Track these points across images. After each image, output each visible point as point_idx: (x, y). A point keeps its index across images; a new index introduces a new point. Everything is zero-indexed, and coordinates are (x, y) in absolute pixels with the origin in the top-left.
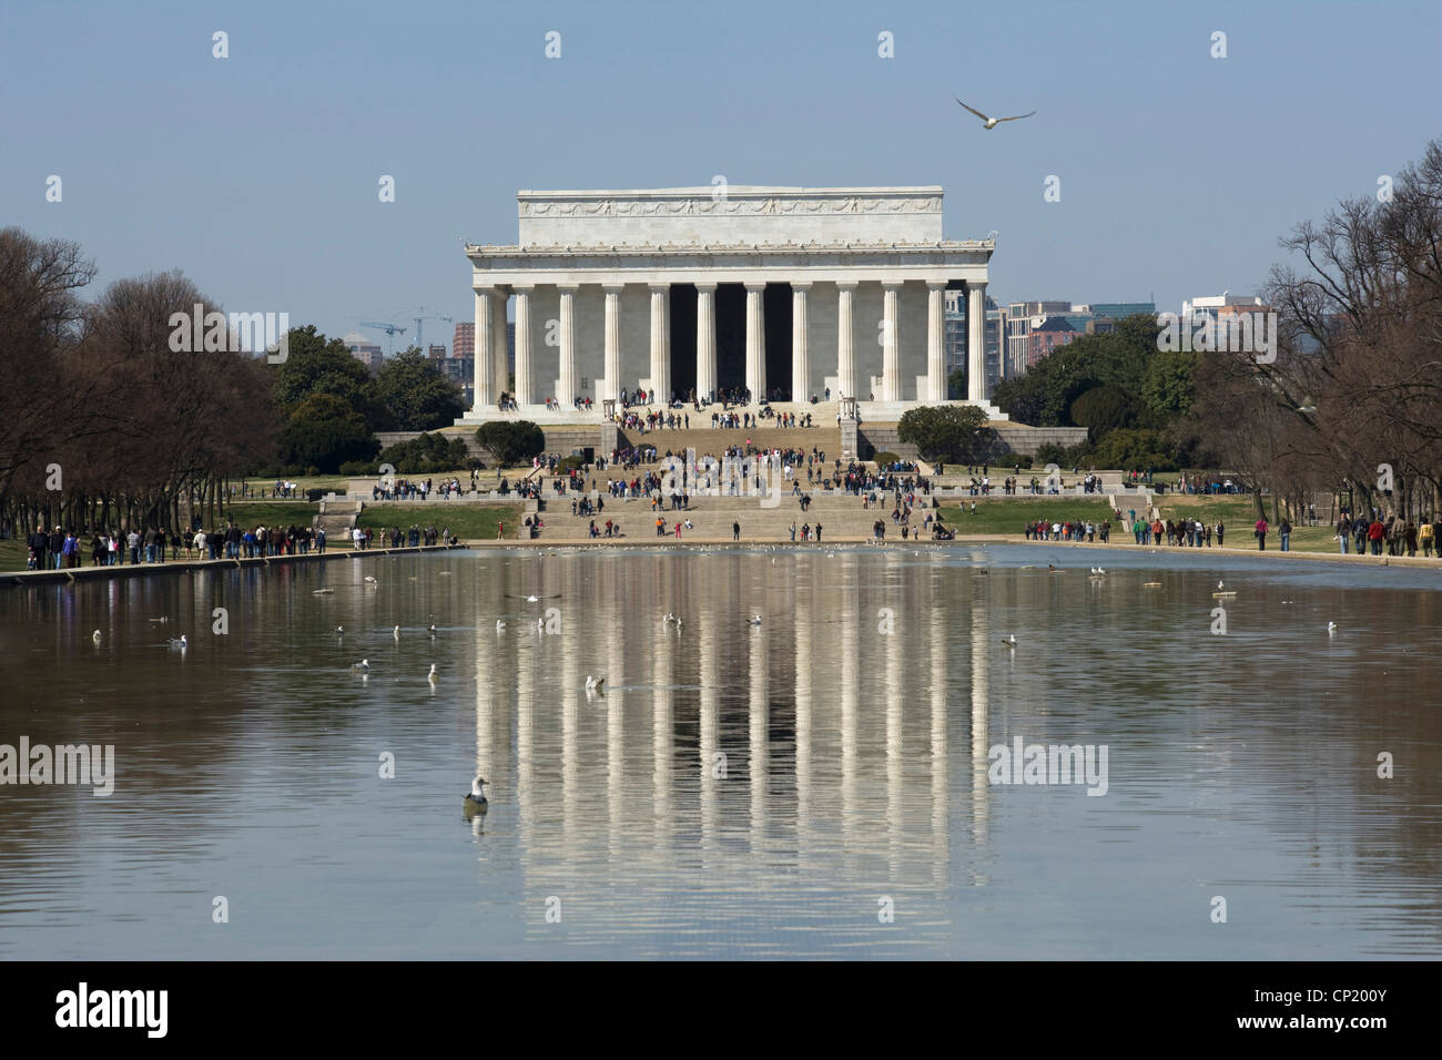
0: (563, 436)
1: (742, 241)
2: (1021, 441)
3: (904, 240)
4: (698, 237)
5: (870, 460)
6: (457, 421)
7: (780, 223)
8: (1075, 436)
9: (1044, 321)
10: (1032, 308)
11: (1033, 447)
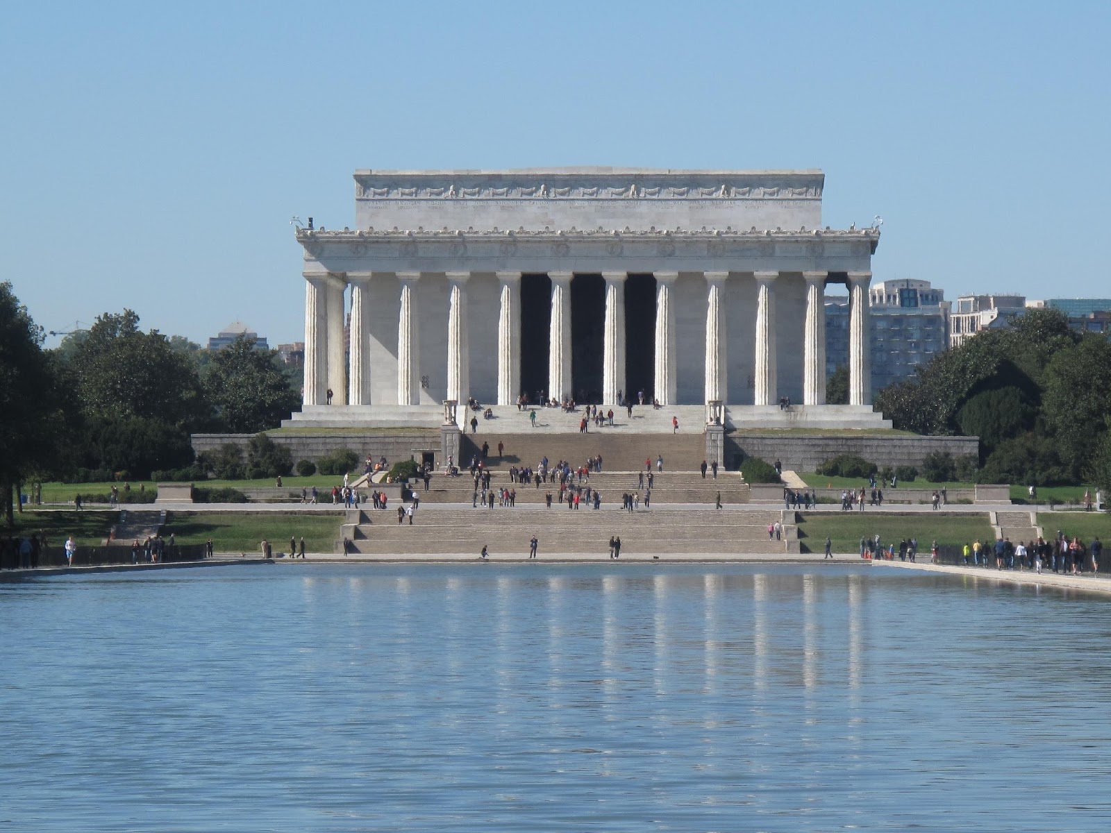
0: (400, 440)
1: (601, 228)
2: (906, 450)
3: (779, 228)
4: (552, 222)
5: (736, 469)
6: (284, 423)
7: (643, 208)
8: (968, 447)
9: (995, 316)
10: (983, 303)
11: (918, 457)
